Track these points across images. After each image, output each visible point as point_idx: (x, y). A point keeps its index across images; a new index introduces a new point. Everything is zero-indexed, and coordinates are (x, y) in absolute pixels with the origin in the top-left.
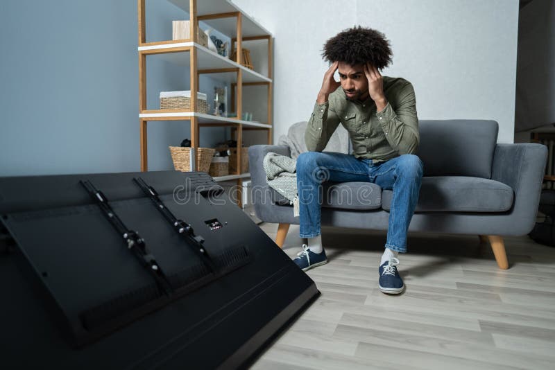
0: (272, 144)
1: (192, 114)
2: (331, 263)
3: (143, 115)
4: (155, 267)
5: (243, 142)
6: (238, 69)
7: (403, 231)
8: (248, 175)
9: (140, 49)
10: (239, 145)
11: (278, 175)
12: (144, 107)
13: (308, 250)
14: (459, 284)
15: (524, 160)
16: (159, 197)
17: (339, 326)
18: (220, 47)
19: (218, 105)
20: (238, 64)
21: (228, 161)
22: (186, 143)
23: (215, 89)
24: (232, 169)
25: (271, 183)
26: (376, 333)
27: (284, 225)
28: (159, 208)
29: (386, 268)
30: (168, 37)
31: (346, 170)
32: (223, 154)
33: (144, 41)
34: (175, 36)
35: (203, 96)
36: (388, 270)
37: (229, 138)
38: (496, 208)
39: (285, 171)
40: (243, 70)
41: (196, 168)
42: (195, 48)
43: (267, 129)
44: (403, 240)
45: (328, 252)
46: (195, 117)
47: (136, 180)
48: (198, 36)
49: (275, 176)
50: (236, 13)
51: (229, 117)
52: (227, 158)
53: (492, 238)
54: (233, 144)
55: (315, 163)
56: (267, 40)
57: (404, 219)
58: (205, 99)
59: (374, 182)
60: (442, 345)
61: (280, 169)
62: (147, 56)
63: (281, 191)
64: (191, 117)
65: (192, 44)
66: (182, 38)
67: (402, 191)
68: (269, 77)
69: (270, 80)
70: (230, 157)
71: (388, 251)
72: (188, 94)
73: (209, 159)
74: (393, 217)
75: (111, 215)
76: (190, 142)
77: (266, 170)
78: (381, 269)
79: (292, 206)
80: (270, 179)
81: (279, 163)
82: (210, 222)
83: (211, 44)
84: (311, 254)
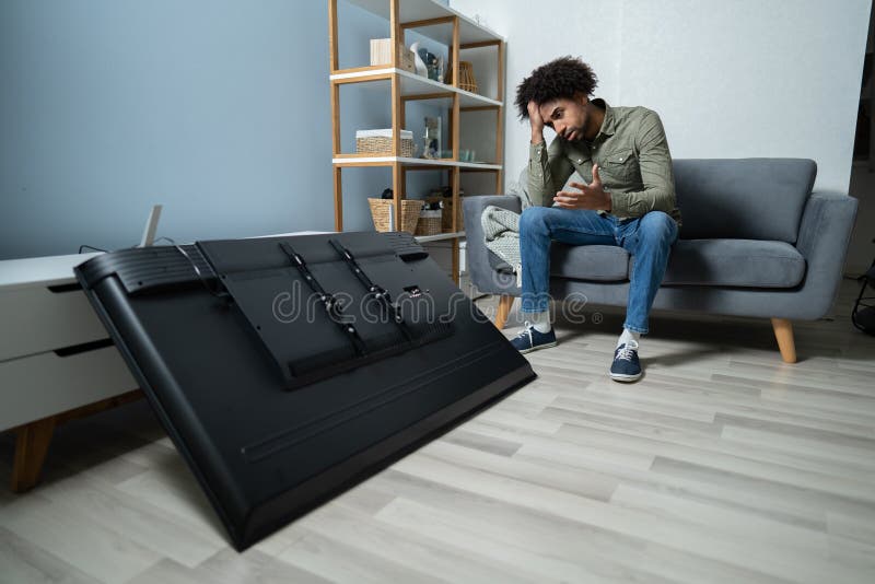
0: (503, 193)
1: (394, 159)
2: (561, 346)
3: (337, 161)
4: (351, 330)
5: (461, 189)
6: (454, 94)
7: (642, 308)
8: (462, 234)
9: (332, 78)
10: (455, 194)
11: (499, 234)
12: (338, 151)
13: (532, 328)
14: (715, 377)
15: (823, 219)
16: (356, 260)
17: (548, 408)
18: (431, 63)
19: (429, 142)
20: (453, 88)
21: (440, 216)
22: (387, 195)
23: (426, 119)
24: (446, 225)
25: (490, 245)
26: (587, 417)
27: (507, 298)
28: (356, 273)
29: (622, 351)
30: (365, 61)
31: (584, 230)
32: (434, 207)
33: (336, 67)
34: (374, 61)
35: (407, 134)
36: (623, 354)
37: (445, 183)
38: (778, 283)
39: (508, 230)
40: (461, 95)
41: (399, 226)
42: (397, 75)
43: (496, 171)
44: (642, 318)
45: (558, 334)
46: (398, 162)
47: (331, 242)
48: (402, 57)
49: (495, 236)
50: (451, 18)
51: (443, 157)
52: (439, 211)
53: (775, 322)
54: (448, 193)
55: (542, 222)
56: (496, 47)
57: (644, 293)
58: (411, 137)
59: (622, 246)
60: (657, 432)
61: (502, 228)
62: (341, 87)
63: (502, 255)
64: (393, 162)
65: (393, 70)
66: (382, 64)
67: (644, 258)
68: (500, 99)
69: (501, 104)
70: (443, 210)
71: (626, 332)
72: (389, 133)
73: (416, 213)
74: (633, 290)
75: (309, 278)
76: (392, 192)
77: (484, 229)
78: (616, 353)
79: (515, 274)
80: (489, 240)
81: (501, 220)
82: (409, 289)
83: (419, 62)
84: (535, 332)
